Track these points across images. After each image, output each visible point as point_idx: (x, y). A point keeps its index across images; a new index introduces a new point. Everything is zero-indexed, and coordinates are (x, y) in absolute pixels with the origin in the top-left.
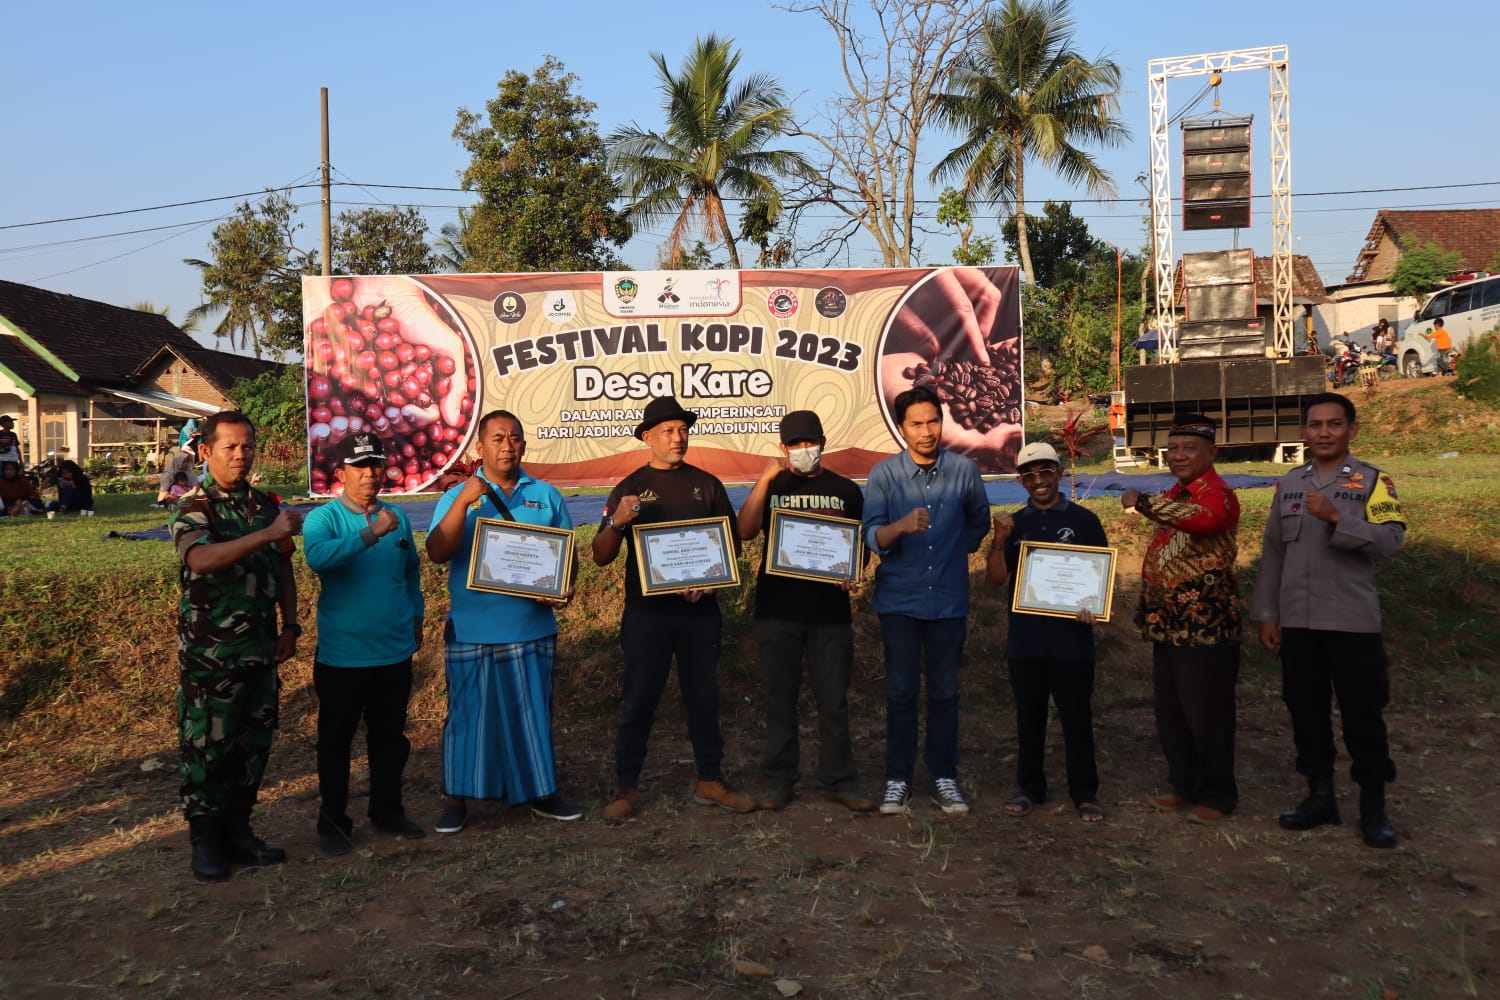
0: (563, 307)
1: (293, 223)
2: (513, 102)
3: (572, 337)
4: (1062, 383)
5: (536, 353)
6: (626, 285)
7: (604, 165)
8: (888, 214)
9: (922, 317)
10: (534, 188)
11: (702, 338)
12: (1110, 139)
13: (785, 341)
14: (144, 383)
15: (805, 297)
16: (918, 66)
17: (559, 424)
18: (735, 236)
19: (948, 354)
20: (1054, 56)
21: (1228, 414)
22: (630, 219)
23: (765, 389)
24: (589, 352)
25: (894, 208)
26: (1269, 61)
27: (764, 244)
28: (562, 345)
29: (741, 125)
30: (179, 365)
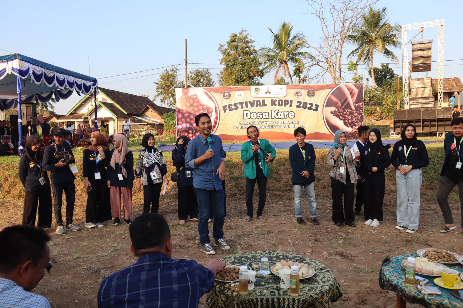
0: (240, 95)
1: (178, 74)
2: (233, 41)
3: (243, 103)
4: (383, 114)
5: (233, 107)
6: (257, 89)
7: (257, 57)
8: (334, 68)
9: (336, 97)
10: (238, 63)
11: (277, 103)
12: (397, 46)
13: (299, 104)
14: (142, 114)
15: (304, 92)
16: (343, 27)
17: (239, 125)
18: (292, 75)
19: (343, 107)
20: (383, 24)
21: (423, 123)
22: (263, 71)
23: (293, 116)
24: (247, 107)
25: (336, 66)
26: (438, 24)
27: (299, 77)
28: (240, 105)
29: (294, 45)
30: (151, 110)
